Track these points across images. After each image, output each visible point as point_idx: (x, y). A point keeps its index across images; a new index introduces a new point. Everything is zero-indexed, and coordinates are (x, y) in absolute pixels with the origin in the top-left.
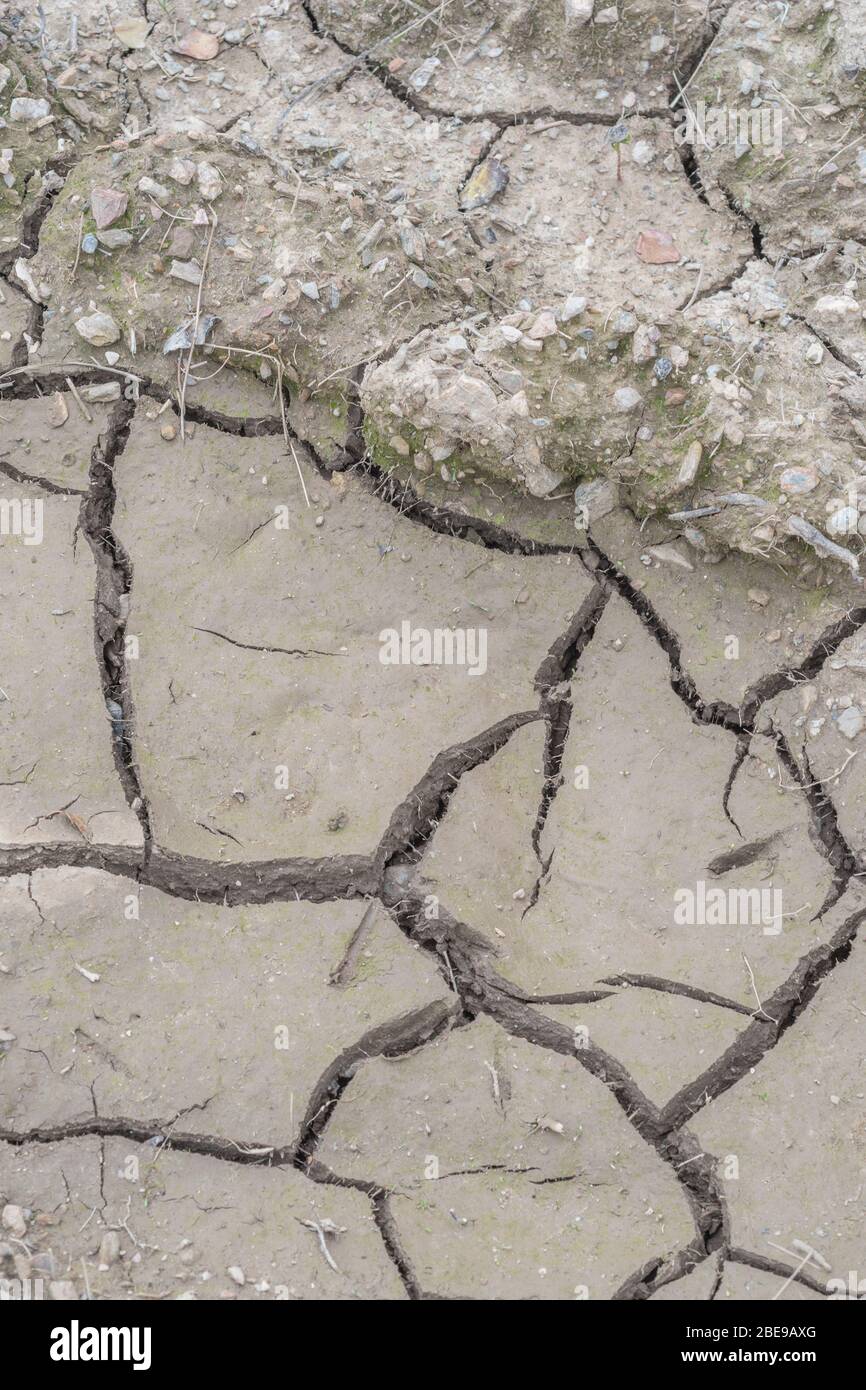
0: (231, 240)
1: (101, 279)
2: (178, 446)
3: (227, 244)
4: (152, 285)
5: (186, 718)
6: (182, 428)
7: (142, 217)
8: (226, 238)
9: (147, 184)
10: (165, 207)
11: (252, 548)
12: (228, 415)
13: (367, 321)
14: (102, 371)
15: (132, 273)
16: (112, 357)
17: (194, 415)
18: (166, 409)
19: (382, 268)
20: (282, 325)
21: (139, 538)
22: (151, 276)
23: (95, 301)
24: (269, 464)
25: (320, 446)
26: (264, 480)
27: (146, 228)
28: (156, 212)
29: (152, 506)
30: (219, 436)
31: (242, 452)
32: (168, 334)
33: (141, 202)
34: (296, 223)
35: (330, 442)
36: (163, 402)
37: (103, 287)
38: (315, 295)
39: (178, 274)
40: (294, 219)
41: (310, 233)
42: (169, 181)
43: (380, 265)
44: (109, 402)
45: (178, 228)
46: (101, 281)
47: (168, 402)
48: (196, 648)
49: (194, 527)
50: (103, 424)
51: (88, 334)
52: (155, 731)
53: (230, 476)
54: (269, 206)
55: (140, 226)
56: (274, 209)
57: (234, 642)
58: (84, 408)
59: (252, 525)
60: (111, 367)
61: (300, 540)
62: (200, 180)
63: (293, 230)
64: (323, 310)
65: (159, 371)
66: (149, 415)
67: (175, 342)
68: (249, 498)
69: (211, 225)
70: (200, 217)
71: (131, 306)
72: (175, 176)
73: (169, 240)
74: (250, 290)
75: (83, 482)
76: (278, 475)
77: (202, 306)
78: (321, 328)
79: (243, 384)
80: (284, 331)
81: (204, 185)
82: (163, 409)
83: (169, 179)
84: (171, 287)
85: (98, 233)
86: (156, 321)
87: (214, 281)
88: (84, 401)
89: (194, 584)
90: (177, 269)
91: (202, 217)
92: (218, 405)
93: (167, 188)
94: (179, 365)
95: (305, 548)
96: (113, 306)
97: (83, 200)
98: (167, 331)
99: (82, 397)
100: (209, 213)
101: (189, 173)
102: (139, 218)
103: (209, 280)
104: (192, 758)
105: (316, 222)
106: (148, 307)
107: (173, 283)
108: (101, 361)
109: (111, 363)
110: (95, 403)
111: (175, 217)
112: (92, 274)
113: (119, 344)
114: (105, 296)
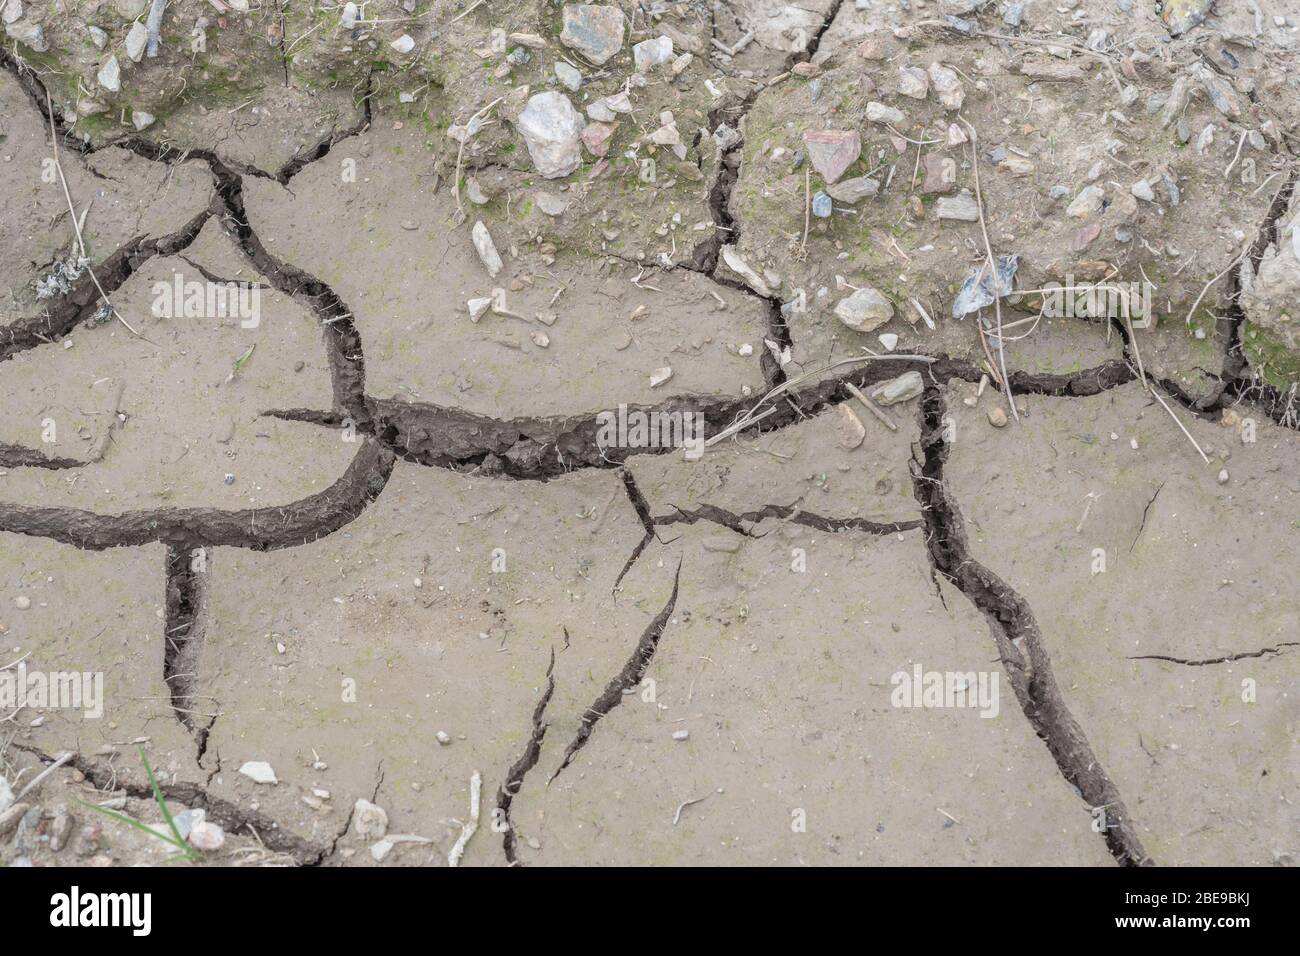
0: (998, 153)
1: (839, 245)
2: (1014, 430)
3: (995, 159)
4: (917, 236)
5: (1178, 779)
6: (1013, 406)
7: (881, 154)
8: (992, 153)
9: (876, 111)
10: (907, 134)
11: (1152, 536)
12: (1056, 373)
13: (1213, 210)
14: (882, 361)
15: (884, 227)
16: (889, 340)
17: (1021, 386)
18: (985, 388)
19: (1210, 139)
20: (1120, 244)
21: (1014, 562)
22: (913, 226)
23: (842, 274)
24: (1132, 422)
25: (1188, 382)
26: (1134, 444)
27: (888, 167)
28: (900, 144)
29: (1012, 517)
30: (1059, 404)
31: (1092, 415)
32: (956, 292)
33: (874, 135)
34: (1065, 110)
35: (1198, 373)
36: (978, 380)
37: (846, 255)
38: (1149, 195)
39: (951, 214)
40: (1062, 105)
41: (1090, 118)
42: (901, 99)
43: (1206, 135)
44: (912, 399)
45: (928, 156)
46: (840, 247)
47: (985, 379)
48: (1145, 683)
49: (1079, 528)
50: (911, 428)
51: (857, 320)
52: (1148, 806)
53: (1090, 450)
54: (1024, 96)
55: (882, 166)
56: (1031, 99)
57: (1183, 662)
58: (882, 416)
59: (1139, 504)
60: (891, 353)
61: (1207, 507)
62: (938, 87)
63: (1065, 120)
64: (1161, 212)
65: (956, 343)
66: (968, 401)
67: (969, 301)
68: (1122, 471)
69: (969, 142)
70: (955, 135)
71: (900, 270)
72: (908, 92)
73: (922, 175)
74: (1043, 209)
75: (912, 509)
76: (1148, 433)
77: (992, 246)
78: (1165, 235)
79: (1061, 330)
80: (1124, 251)
81: (946, 93)
82: (981, 390)
83: (900, 96)
84: (941, 232)
85: (829, 189)
86: (938, 280)
87: (996, 210)
88: (878, 406)
89: (1106, 601)
90: (945, 208)
91: (958, 134)
92: (1040, 364)
93: (901, 109)
94: (981, 328)
95: (1217, 516)
96: (869, 276)
97: (790, 152)
98: (954, 289)
99: (875, 401)
100: (962, 126)
101: (924, 82)
102: (877, 156)
103: (989, 212)
104: (1205, 828)
105: (1090, 101)
106: (923, 266)
107: (942, 227)
108: (875, 349)
109: (890, 347)
110: (893, 405)
111: (921, 143)
112: (825, 242)
113: (896, 322)
114: (855, 265)
